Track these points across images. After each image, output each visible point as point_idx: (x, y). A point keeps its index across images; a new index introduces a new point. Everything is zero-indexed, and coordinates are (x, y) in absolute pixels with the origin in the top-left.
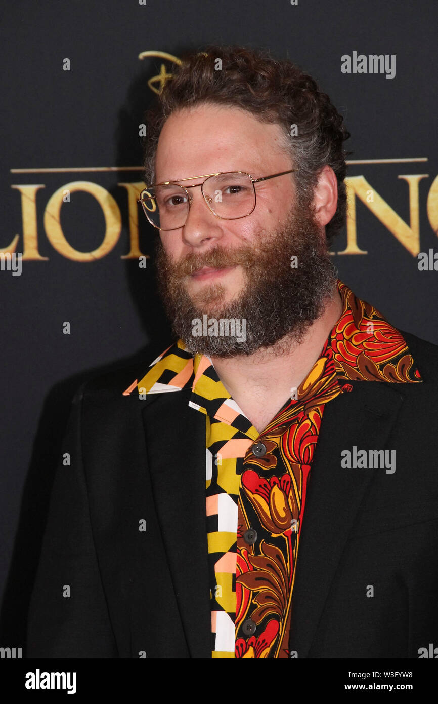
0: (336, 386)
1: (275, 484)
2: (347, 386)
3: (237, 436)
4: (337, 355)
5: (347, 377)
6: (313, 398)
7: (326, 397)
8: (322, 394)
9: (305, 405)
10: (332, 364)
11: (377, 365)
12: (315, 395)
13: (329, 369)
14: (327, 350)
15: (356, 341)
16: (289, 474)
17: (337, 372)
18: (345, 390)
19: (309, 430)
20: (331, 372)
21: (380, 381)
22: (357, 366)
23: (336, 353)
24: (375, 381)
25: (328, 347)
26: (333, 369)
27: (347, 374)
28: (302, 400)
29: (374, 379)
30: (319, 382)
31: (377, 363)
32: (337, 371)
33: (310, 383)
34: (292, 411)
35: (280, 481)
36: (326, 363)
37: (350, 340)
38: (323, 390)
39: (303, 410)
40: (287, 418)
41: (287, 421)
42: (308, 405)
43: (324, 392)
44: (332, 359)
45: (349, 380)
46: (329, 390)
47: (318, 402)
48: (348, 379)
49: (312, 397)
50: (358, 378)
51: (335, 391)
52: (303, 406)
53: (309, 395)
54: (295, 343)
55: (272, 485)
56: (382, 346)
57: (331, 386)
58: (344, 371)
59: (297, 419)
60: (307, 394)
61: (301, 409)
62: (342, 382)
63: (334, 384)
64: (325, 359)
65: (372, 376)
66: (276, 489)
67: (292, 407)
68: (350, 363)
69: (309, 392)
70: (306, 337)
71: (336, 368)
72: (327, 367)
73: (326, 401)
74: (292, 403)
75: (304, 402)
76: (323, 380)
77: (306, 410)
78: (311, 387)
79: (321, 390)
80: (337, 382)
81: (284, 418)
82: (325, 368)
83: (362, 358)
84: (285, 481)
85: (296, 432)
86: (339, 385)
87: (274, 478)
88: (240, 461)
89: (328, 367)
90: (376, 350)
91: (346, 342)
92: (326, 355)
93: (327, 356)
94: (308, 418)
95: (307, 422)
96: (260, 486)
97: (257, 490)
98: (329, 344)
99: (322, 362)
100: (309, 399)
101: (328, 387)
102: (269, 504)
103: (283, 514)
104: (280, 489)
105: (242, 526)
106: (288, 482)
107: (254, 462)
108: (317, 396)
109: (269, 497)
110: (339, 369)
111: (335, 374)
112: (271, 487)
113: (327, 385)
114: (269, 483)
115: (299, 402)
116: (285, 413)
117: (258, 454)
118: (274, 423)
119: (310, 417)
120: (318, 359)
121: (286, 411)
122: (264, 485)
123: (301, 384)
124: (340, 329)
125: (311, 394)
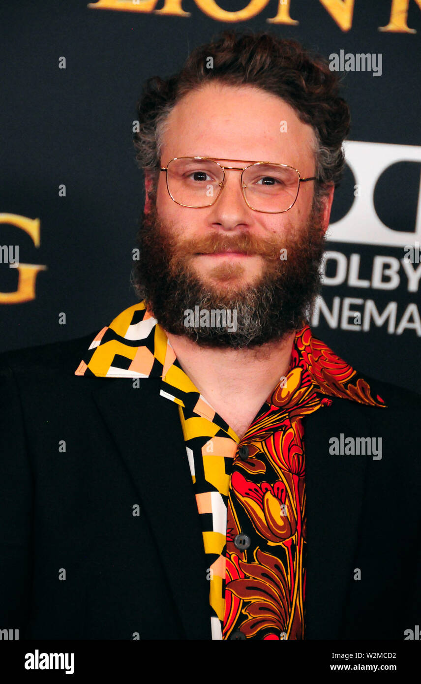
0: (314, 398)
1: (267, 490)
2: (327, 400)
3: (220, 434)
4: (310, 367)
7: (308, 408)
9: (289, 413)
10: (308, 376)
11: (341, 384)
12: (297, 404)
13: (306, 380)
14: (300, 361)
16: (282, 481)
17: (314, 385)
18: (325, 404)
19: (293, 439)
20: (308, 384)
21: (352, 400)
22: (325, 382)
23: (309, 365)
25: (301, 358)
26: (309, 381)
27: (322, 388)
28: (286, 407)
29: (346, 397)
30: (298, 392)
31: (339, 382)
32: (313, 383)
33: (289, 392)
34: (275, 417)
35: (273, 488)
36: (302, 374)
38: (304, 400)
39: (287, 417)
40: (272, 423)
41: (271, 427)
42: (292, 414)
43: (305, 402)
44: (307, 370)
45: (326, 395)
46: (310, 401)
47: (301, 412)
48: (324, 393)
49: (294, 406)
50: (332, 394)
51: (316, 403)
52: (287, 414)
55: (264, 491)
56: (334, 366)
57: (311, 398)
59: (281, 427)
60: (289, 403)
61: (285, 417)
62: (321, 396)
63: (313, 397)
64: (300, 369)
65: (344, 395)
66: (268, 495)
67: (274, 413)
69: (290, 400)
71: (312, 381)
73: (309, 413)
74: (272, 409)
75: (287, 409)
76: (303, 390)
77: (291, 419)
78: (291, 396)
79: (302, 400)
80: (315, 395)
81: (268, 422)
82: (302, 379)
84: (278, 489)
85: (281, 438)
86: (318, 398)
87: (265, 484)
88: (228, 461)
89: (304, 378)
90: (331, 369)
92: (300, 365)
93: (302, 367)
94: (292, 427)
95: (291, 430)
96: (250, 490)
97: (246, 494)
98: (301, 355)
99: (297, 372)
100: (292, 407)
101: (308, 398)
102: (263, 510)
103: (281, 523)
104: (274, 496)
105: (232, 529)
106: (282, 490)
107: (240, 464)
108: (299, 406)
109: (263, 503)
110: (315, 383)
111: (312, 386)
112: (265, 494)
113: (307, 396)
114: (260, 488)
115: (281, 409)
116: (267, 418)
117: (243, 456)
118: (257, 427)
119: (293, 425)
120: (292, 369)
121: (267, 416)
122: (255, 489)
123: (276, 391)
124: (307, 342)
125: (291, 403)
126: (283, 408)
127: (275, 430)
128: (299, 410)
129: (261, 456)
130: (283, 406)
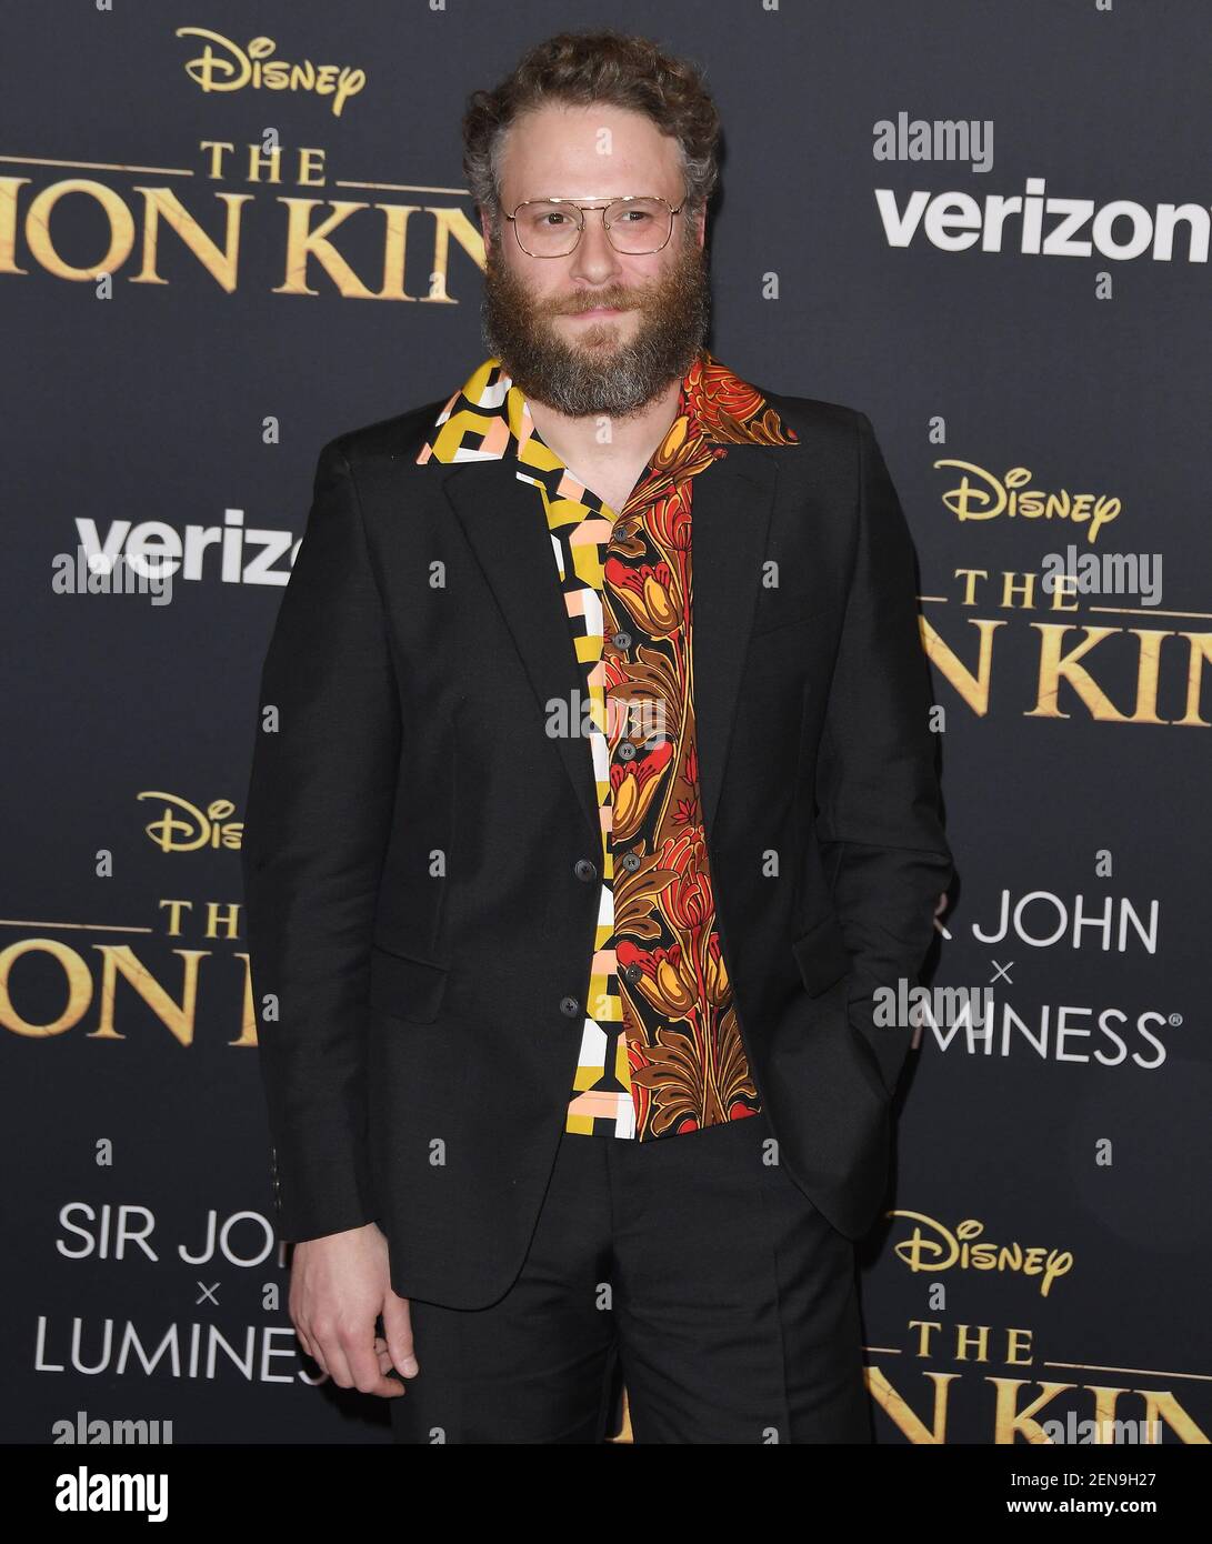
0: (705, 452)
1: (648, 575)
2: (719, 451)
3: (592, 516)
4: (699, 412)
5: (716, 440)
7: (698, 466)
8: (692, 463)
9: (674, 476)
10: (697, 424)
11: (742, 424)
12: (683, 464)
13: (694, 430)
14: (686, 407)
16: (666, 563)
17: (703, 434)
18: (719, 457)
19: (679, 507)
20: (696, 435)
21: (751, 442)
22: (722, 426)
23: (698, 410)
24: (748, 444)
25: (687, 404)
26: (697, 430)
27: (715, 436)
28: (672, 469)
29: (746, 442)
30: (685, 447)
31: (742, 421)
32: (702, 432)
33: (673, 449)
34: (658, 484)
35: (654, 571)
36: (689, 423)
38: (692, 457)
39: (671, 482)
40: (653, 492)
41: (653, 498)
42: (679, 476)
43: (693, 460)
44: (694, 418)
45: (720, 444)
46: (700, 456)
47: (689, 472)
48: (718, 442)
49: (680, 467)
50: (729, 442)
52: (671, 478)
55: (644, 576)
56: (736, 399)
57: (701, 452)
58: (711, 433)
59: (666, 495)
60: (674, 463)
61: (669, 482)
62: (713, 447)
63: (704, 450)
64: (686, 419)
65: (743, 438)
66: (650, 581)
67: (656, 479)
69: (675, 460)
71: (701, 429)
72: (690, 428)
73: (699, 471)
74: (654, 473)
75: (672, 471)
76: (690, 444)
77: (676, 484)
78: (675, 454)
79: (689, 457)
80: (708, 447)
81: (649, 492)
82: (688, 430)
84: (661, 571)
85: (664, 509)
86: (710, 450)
87: (645, 568)
88: (602, 548)
89: (692, 429)
90: (732, 404)
91: (704, 397)
92: (685, 413)
93: (688, 415)
94: (677, 492)
95: (676, 496)
96: (628, 578)
97: (624, 584)
98: (687, 400)
99: (683, 422)
100: (678, 468)
101: (696, 454)
102: (644, 601)
103: (664, 612)
104: (657, 581)
105: (609, 627)
106: (666, 573)
107: (616, 549)
108: (686, 464)
109: (643, 593)
110: (705, 431)
111: (703, 437)
112: (644, 580)
113: (695, 451)
114: (640, 574)
115: (664, 474)
116: (648, 487)
117: (620, 539)
118: (636, 500)
119: (679, 490)
120: (677, 418)
121: (648, 483)
122: (634, 577)
123: (659, 451)
124: (694, 380)
125: (677, 463)
126: (667, 470)
127: (656, 501)
128: (687, 470)
129: (641, 535)
130: (664, 470)
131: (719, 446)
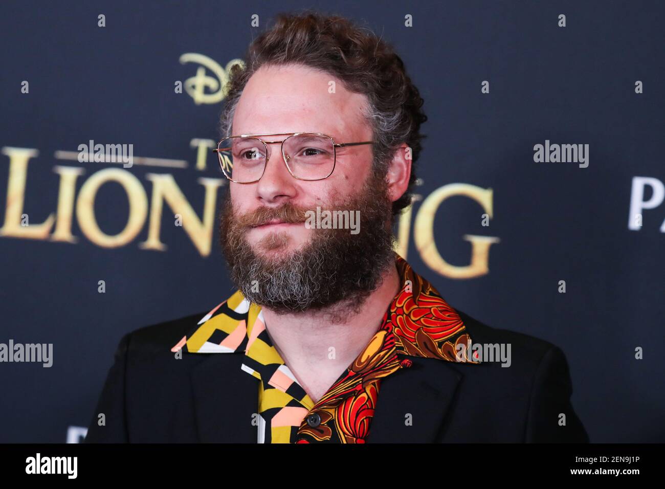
0: (394, 360)
2: (406, 361)
3: (292, 404)
4: (396, 329)
5: (406, 352)
6: (371, 371)
7: (385, 371)
8: (380, 368)
10: (392, 338)
11: (436, 342)
12: (373, 368)
13: (389, 342)
14: (386, 323)
15: (415, 316)
17: (397, 346)
18: (405, 366)
19: (366, 403)
20: (391, 345)
21: (439, 358)
22: (416, 342)
23: (395, 327)
24: (434, 358)
25: (388, 321)
26: (392, 342)
27: (406, 349)
29: (433, 356)
30: (378, 355)
31: (435, 341)
33: (369, 356)
34: (350, 383)
36: (386, 336)
37: (409, 315)
38: (382, 363)
40: (345, 389)
41: (344, 393)
42: (366, 378)
43: (383, 365)
44: (391, 333)
45: (409, 356)
46: (388, 364)
47: (377, 375)
48: (407, 354)
50: (417, 354)
51: (394, 365)
52: (360, 379)
53: (367, 368)
54: (352, 313)
56: (439, 323)
57: (390, 360)
58: (403, 346)
59: (354, 391)
60: (366, 367)
61: (359, 382)
62: (401, 357)
63: (393, 359)
64: (384, 332)
65: (431, 354)
67: (350, 378)
68: (408, 338)
69: (368, 364)
70: (364, 308)
71: (396, 342)
72: (386, 340)
73: (386, 376)
74: (350, 375)
75: (362, 374)
76: (382, 353)
77: (363, 384)
78: (369, 359)
79: (379, 363)
80: (396, 356)
82: (384, 341)
83: (420, 335)
85: (352, 403)
86: (399, 360)
88: (294, 429)
90: (433, 327)
91: (406, 317)
92: (385, 328)
93: (386, 330)
94: (365, 391)
95: (364, 395)
98: (389, 318)
99: (381, 335)
100: (369, 371)
101: (386, 362)
107: (308, 432)
108: (375, 370)
110: (398, 344)
111: (394, 348)
113: (386, 359)
115: (357, 375)
116: (342, 384)
117: (313, 425)
118: (331, 394)
119: (367, 390)
120: (377, 332)
121: (343, 383)
123: (359, 357)
124: (400, 303)
125: (369, 367)
126: (360, 373)
127: (345, 396)
128: (375, 374)
130: (358, 372)
131: (408, 357)
